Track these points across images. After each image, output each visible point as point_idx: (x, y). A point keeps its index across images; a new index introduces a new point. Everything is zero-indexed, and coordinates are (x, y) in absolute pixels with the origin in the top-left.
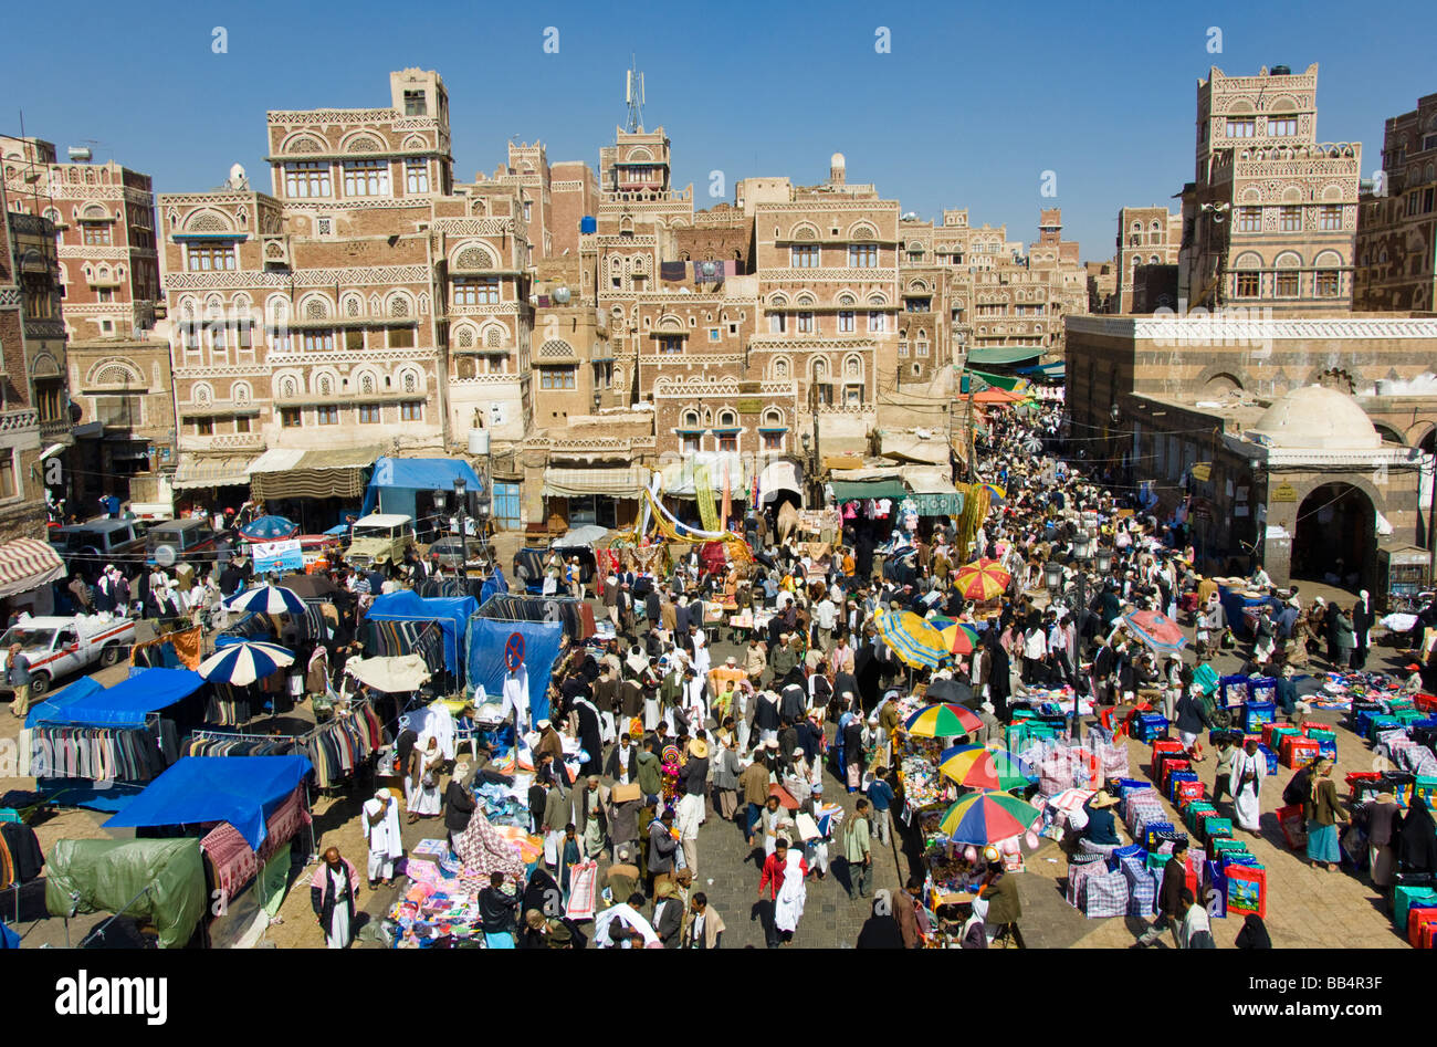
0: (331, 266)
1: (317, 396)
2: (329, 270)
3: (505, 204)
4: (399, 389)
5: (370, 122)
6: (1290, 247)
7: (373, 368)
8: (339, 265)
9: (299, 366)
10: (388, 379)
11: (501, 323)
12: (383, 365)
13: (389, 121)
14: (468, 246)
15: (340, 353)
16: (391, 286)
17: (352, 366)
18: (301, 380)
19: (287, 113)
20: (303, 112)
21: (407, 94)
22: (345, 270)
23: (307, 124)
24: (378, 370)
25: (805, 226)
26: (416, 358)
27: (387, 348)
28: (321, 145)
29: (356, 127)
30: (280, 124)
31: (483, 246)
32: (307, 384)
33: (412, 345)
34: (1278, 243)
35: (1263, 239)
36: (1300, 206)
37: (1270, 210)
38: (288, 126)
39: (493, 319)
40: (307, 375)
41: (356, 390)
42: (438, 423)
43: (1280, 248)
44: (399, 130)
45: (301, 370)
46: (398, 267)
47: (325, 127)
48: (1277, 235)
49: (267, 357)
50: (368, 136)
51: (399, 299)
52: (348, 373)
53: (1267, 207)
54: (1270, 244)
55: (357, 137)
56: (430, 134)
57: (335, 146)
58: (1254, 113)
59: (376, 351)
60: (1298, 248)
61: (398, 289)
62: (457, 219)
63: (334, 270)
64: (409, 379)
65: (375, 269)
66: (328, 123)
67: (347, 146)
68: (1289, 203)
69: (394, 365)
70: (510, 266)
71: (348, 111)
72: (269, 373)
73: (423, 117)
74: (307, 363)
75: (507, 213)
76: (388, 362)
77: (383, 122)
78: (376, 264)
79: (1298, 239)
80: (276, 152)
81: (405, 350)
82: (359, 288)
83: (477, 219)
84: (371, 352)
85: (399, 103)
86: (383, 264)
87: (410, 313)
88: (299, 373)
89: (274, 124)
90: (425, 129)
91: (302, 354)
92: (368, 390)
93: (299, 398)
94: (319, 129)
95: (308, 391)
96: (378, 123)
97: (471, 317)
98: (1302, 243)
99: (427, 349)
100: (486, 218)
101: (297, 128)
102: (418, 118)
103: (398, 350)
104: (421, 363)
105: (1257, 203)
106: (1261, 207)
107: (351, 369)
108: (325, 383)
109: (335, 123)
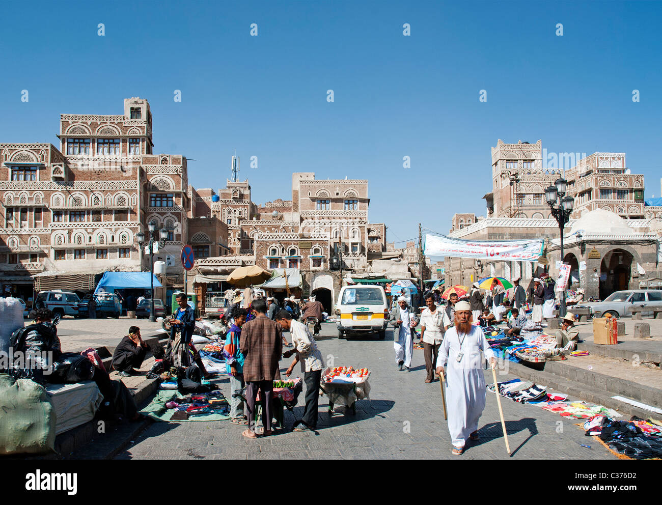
0: (86, 180)
1: (74, 245)
2: (86, 182)
3: (178, 159)
4: (118, 242)
5: (112, 121)
6: (538, 211)
7: (105, 231)
8: (91, 180)
9: (66, 229)
10: (113, 237)
11: (173, 216)
12: (111, 229)
13: (122, 121)
14: (158, 179)
15: (88, 223)
16: (117, 191)
17: (94, 230)
18: (67, 237)
19: (71, 115)
20: (79, 115)
21: (132, 108)
22: (94, 182)
23: (81, 121)
24: (108, 232)
25: (323, 191)
26: (128, 226)
27: (113, 222)
28: (86, 130)
29: (105, 123)
30: (67, 120)
31: (166, 179)
32: (70, 238)
33: (127, 220)
34: (533, 209)
35: (527, 208)
36: (541, 194)
37: (529, 195)
38: (70, 121)
39: (170, 214)
40: (70, 233)
41: (96, 242)
42: (138, 259)
43: (534, 211)
44: (127, 125)
45: (67, 231)
46: (122, 181)
47: (89, 123)
48: (532, 206)
49: (50, 224)
50: (111, 127)
51: (121, 197)
52: (92, 233)
53: (527, 194)
54: (530, 210)
55: (105, 127)
56: (142, 128)
57: (94, 131)
58: (517, 159)
59: (107, 223)
60: (541, 211)
61: (121, 192)
62: (153, 165)
63: (88, 182)
64: (124, 237)
65: (110, 182)
66: (91, 121)
67: (100, 132)
68: (536, 192)
69: (116, 230)
70: (179, 189)
71: (102, 116)
72: (50, 232)
73: (140, 120)
74: (70, 227)
75: (179, 163)
76: (113, 228)
77: (119, 121)
78: (110, 179)
79: (541, 208)
80: (63, 132)
81: (123, 222)
82: (101, 191)
83: (164, 166)
84: (105, 223)
85: (128, 113)
86: (114, 180)
87: (127, 204)
88: (65, 233)
89: (64, 120)
90: (140, 125)
91: (68, 223)
92: (102, 241)
93: (65, 245)
94: (86, 123)
95: (70, 242)
96: (116, 122)
97: (158, 213)
98: (543, 209)
99: (134, 222)
100: (168, 165)
101: (76, 122)
102: (136, 120)
103: (119, 222)
104: (130, 228)
105: (523, 192)
106: (525, 194)
107: (93, 231)
108: (80, 238)
109: (95, 121)
